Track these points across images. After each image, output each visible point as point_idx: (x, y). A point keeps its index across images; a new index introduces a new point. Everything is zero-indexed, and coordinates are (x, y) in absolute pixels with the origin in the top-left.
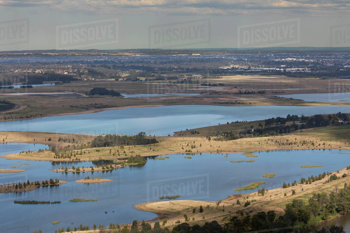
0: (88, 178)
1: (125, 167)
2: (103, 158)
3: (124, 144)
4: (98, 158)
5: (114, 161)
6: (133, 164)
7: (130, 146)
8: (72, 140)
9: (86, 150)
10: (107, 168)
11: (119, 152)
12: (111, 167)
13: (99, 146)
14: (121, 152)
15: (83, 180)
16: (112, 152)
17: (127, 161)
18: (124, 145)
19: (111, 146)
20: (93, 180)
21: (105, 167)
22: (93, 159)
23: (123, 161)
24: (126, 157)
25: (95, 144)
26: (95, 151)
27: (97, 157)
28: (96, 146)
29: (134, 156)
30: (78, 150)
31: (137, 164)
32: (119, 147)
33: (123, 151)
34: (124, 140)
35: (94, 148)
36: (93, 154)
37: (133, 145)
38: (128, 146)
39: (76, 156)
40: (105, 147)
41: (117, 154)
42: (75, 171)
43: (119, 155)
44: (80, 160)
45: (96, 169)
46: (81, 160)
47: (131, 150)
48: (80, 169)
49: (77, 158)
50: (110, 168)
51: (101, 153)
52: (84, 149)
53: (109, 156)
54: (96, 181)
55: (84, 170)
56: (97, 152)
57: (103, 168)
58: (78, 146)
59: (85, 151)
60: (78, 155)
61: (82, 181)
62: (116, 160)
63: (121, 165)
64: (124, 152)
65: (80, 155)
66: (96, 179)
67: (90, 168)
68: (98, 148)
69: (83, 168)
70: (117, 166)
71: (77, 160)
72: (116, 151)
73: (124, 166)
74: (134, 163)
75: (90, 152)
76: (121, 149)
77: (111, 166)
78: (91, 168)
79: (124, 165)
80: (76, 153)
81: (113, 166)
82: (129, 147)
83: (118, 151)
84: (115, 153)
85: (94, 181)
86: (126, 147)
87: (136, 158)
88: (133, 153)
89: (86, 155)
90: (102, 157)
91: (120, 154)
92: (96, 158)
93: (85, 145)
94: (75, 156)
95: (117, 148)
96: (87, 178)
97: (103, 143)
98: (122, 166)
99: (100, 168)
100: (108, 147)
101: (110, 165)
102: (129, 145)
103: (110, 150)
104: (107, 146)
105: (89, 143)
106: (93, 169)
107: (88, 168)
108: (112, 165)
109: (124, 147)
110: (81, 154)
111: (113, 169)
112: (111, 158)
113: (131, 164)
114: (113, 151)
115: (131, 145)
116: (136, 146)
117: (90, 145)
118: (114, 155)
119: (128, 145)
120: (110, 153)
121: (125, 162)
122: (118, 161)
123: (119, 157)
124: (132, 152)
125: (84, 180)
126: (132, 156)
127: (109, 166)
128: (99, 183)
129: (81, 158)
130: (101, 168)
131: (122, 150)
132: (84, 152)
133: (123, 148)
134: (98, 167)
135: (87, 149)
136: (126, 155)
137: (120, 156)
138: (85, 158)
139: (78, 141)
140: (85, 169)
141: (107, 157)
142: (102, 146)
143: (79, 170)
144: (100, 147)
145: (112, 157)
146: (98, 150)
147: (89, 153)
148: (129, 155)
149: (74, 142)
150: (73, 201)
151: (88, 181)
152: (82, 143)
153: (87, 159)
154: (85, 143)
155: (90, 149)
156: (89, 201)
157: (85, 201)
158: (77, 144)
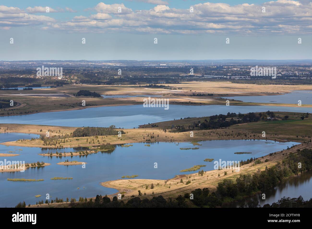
0: (68, 161)
1: (98, 152)
2: (82, 145)
3: (98, 134)
4: (77, 145)
5: (90, 148)
6: (104, 150)
7: (103, 136)
8: (59, 131)
9: (68, 139)
10: (83, 153)
11: (94, 140)
12: (87, 153)
13: (79, 136)
14: (96, 141)
15: (64, 162)
16: (88, 141)
17: (99, 148)
18: (98, 135)
19: (88, 136)
20: (71, 163)
21: (82, 153)
22: (73, 146)
23: (97, 148)
24: (99, 145)
25: (76, 134)
26: (75, 140)
27: (77, 144)
28: (76, 136)
29: (105, 144)
30: (62, 139)
31: (107, 150)
32: (95, 137)
33: (97, 140)
34: (98, 132)
35: (75, 138)
36: (73, 142)
37: (105, 135)
38: (101, 136)
39: (60, 144)
40: (84, 137)
41: (92, 142)
42: (58, 155)
43: (94, 143)
44: (63, 147)
45: (74, 154)
46: (64, 147)
47: (103, 140)
48: (62, 154)
49: (60, 145)
50: (85, 153)
51: (80, 142)
52: (67, 138)
53: (86, 144)
54: (74, 163)
55: (65, 155)
56: (77, 141)
57: (80, 154)
58: (63, 135)
59: (68, 140)
60: (62, 143)
61: (63, 163)
62: (91, 148)
63: (95, 151)
64: (98, 141)
65: (63, 143)
66: (74, 162)
67: (70, 153)
68: (78, 138)
70: (91, 151)
71: (61, 146)
72: (92, 140)
73: (97, 152)
74: (105, 149)
75: (71, 141)
76: (96, 139)
77: (86, 152)
78: (71, 153)
79: (97, 151)
80: (60, 141)
81: (88, 152)
82: (102, 137)
83: (93, 140)
84: (91, 142)
85: (72, 163)
86: (100, 137)
87: (107, 146)
88: (105, 142)
89: (68, 143)
90: (81, 144)
91: (95, 142)
92: (76, 145)
93: (68, 135)
94: (59, 144)
95: (92, 137)
96: (67, 161)
97: (82, 134)
98: (95, 152)
99: (78, 153)
100: (85, 137)
101: (85, 151)
102: (103, 135)
103: (87, 139)
104: (85, 136)
105: (72, 134)
106: (72, 154)
107: (68, 153)
108: (87, 151)
109: (98, 137)
110: (64, 143)
111: (88, 154)
112: (88, 145)
113: (102, 150)
114: (89, 140)
115: (104, 135)
116: (107, 136)
117: (72, 135)
118: (90, 143)
119: (101, 135)
120: (87, 141)
121: (98, 148)
122: (93, 148)
123: (93, 145)
124: (104, 141)
125: (64, 163)
126: (103, 144)
127: (85, 152)
128: (76, 165)
129: (64, 145)
130: (79, 153)
131: (97, 139)
132: (67, 141)
133: (97, 137)
134: (76, 153)
135: (69, 138)
136: (99, 143)
137: (95, 144)
138: (67, 145)
139: (63, 132)
140: (66, 154)
141: (84, 144)
142: (81, 136)
143: (61, 155)
144: (79, 137)
145: (88, 144)
146: (77, 139)
147: (70, 141)
148: (102, 143)
149: (60, 133)
150: (54, 180)
151: (67, 163)
152: (66, 133)
153: (69, 146)
154: (68, 134)
155: (72, 138)
156: (66, 179)
157: (63, 179)
158: (62, 134)
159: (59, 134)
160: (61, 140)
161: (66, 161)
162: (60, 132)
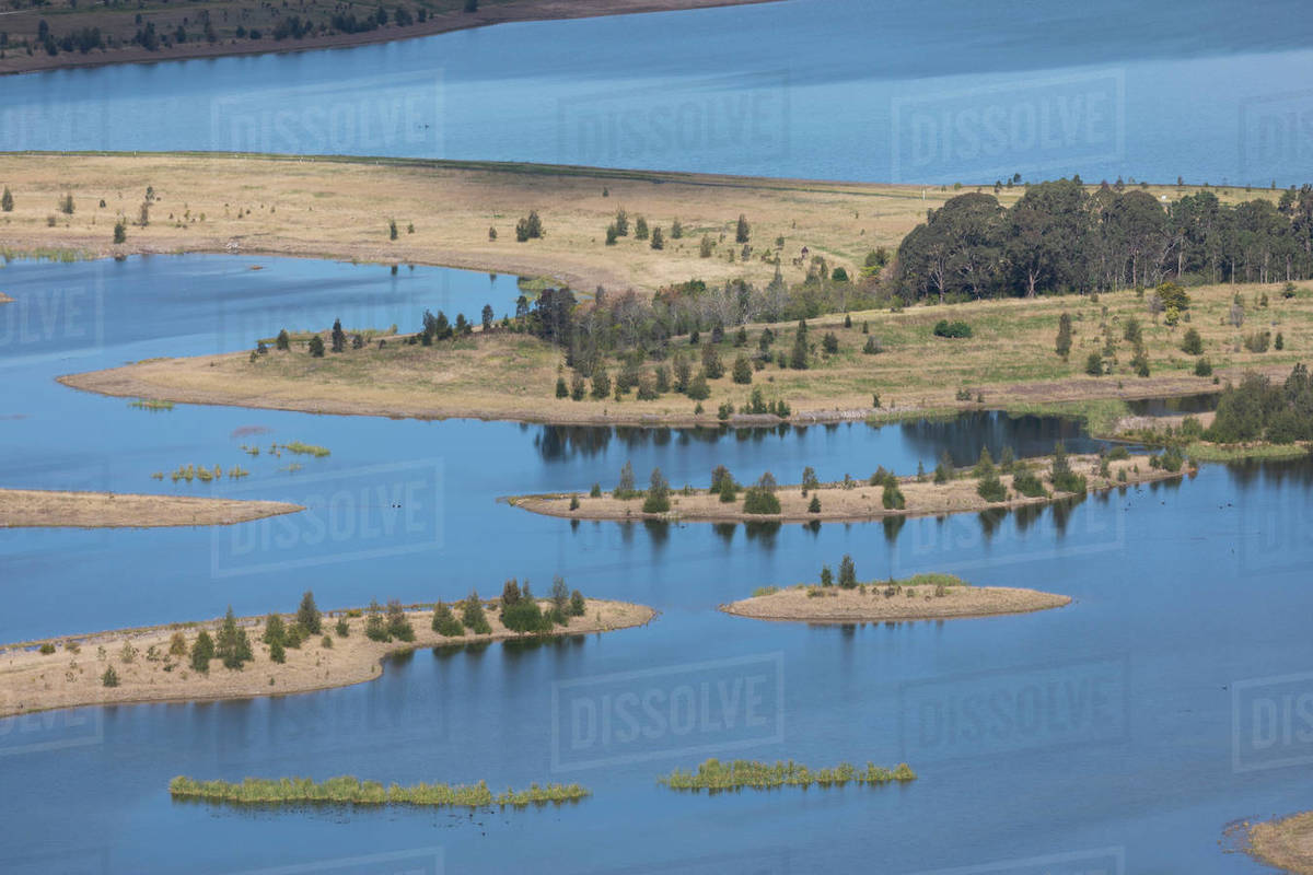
0: (848, 581)
1: (1193, 476)
2: (1000, 396)
3: (1192, 268)
4: (952, 391)
5: (1096, 428)
6: (1260, 449)
7: (1249, 291)
8: (731, 237)
9: (848, 324)
10: (1028, 485)
11: (1147, 339)
12: (1064, 479)
13: (969, 292)
14: (1163, 341)
15: (804, 593)
16: (1076, 340)
17: (1206, 419)
18: (1192, 276)
19: (1072, 290)
20: (889, 594)
21: (1007, 480)
22: (907, 403)
23: (1176, 421)
24: (1204, 386)
25: (933, 268)
26: (922, 333)
27: (942, 385)
28: (933, 290)
29: (1279, 376)
30: (771, 326)
31: (1298, 448)
32: (1150, 294)
33: (1179, 336)
34: (1189, 234)
35: (916, 310)
36: (907, 357)
37: (1271, 280)
38: (1225, 290)
39: (758, 377)
40: (1020, 292)
41: (1126, 357)
42: (736, 509)
43: (1145, 372)
44: (784, 412)
45: (920, 493)
46: (799, 410)
47: (1253, 327)
48: (778, 494)
49: (757, 398)
50: (1048, 487)
51: (975, 354)
52: (833, 311)
53: (1048, 381)
54: (919, 604)
55: (815, 507)
56: (944, 343)
57: (990, 490)
58: (777, 281)
59: (838, 334)
60: (771, 370)
61: (792, 599)
62: (1113, 419)
63: (1154, 464)
64: (1193, 344)
65: (791, 373)
66: (921, 589)
67: (876, 481)
68: (958, 307)
69: (810, 483)
70: (1115, 466)
71: (759, 409)
72: (1119, 334)
73: (1185, 468)
74: (1275, 438)
75: (878, 343)
76: (1162, 317)
77: (1061, 464)
78: (879, 490)
79: (1179, 456)
80: (753, 351)
81: (1082, 467)
82: (1239, 301)
83: (1133, 332)
84: (1108, 351)
85: (899, 601)
86: (1209, 298)
87: (1293, 396)
88: (1271, 352)
89: (844, 369)
90: (988, 386)
91: (1153, 355)
92: (937, 392)
93: (840, 275)
94: (742, 377)
95: (1119, 301)
96: (836, 573)
97: (998, 261)
98: (1161, 473)
99: (964, 488)
100: (1042, 300)
101: (1048, 461)
102: (1241, 280)
103: (1065, 321)
104: (1040, 289)
105: (882, 263)
106: (894, 498)
107: (849, 484)
108: (1071, 458)
109: (1194, 294)
110: (799, 363)
111: (1083, 496)
112: (1070, 394)
113: (1241, 452)
114: (1087, 337)
115: (1256, 278)
116: (1299, 285)
117: (884, 272)
118: (1094, 367)
119: (1225, 279)
120: (1063, 349)
121: (1192, 430)
122: (1131, 423)
123: (1137, 389)
124: (1258, 344)
125: (814, 594)
126: (1255, 385)
127: (1043, 468)
128: (940, 620)
129: (796, 397)
130: (975, 482)
131: (1172, 323)
132: (831, 346)
133: (1182, 303)
134: (940, 479)
135: (855, 316)
136: (1203, 370)
137: (1153, 376)
138: (836, 394)
139: (780, 241)
140: (822, 494)
141: (1028, 384)
142: (990, 290)
143: (774, 506)
144: (973, 298)
145: (1074, 384)
146: (950, 321)
147: (871, 349)
148: (1235, 367)
149: (745, 254)
150: (696, 790)
151: (844, 602)
152: (819, 260)
153: (855, 406)
154: (839, 262)
155: (885, 313)
156: (842, 784)
157: (805, 786)
158: (772, 270)
159: (733, 271)
160: (768, 338)
161: (826, 578)
162: (742, 238)
